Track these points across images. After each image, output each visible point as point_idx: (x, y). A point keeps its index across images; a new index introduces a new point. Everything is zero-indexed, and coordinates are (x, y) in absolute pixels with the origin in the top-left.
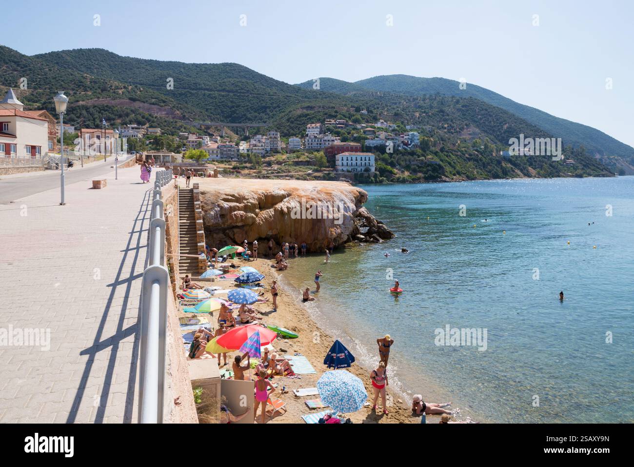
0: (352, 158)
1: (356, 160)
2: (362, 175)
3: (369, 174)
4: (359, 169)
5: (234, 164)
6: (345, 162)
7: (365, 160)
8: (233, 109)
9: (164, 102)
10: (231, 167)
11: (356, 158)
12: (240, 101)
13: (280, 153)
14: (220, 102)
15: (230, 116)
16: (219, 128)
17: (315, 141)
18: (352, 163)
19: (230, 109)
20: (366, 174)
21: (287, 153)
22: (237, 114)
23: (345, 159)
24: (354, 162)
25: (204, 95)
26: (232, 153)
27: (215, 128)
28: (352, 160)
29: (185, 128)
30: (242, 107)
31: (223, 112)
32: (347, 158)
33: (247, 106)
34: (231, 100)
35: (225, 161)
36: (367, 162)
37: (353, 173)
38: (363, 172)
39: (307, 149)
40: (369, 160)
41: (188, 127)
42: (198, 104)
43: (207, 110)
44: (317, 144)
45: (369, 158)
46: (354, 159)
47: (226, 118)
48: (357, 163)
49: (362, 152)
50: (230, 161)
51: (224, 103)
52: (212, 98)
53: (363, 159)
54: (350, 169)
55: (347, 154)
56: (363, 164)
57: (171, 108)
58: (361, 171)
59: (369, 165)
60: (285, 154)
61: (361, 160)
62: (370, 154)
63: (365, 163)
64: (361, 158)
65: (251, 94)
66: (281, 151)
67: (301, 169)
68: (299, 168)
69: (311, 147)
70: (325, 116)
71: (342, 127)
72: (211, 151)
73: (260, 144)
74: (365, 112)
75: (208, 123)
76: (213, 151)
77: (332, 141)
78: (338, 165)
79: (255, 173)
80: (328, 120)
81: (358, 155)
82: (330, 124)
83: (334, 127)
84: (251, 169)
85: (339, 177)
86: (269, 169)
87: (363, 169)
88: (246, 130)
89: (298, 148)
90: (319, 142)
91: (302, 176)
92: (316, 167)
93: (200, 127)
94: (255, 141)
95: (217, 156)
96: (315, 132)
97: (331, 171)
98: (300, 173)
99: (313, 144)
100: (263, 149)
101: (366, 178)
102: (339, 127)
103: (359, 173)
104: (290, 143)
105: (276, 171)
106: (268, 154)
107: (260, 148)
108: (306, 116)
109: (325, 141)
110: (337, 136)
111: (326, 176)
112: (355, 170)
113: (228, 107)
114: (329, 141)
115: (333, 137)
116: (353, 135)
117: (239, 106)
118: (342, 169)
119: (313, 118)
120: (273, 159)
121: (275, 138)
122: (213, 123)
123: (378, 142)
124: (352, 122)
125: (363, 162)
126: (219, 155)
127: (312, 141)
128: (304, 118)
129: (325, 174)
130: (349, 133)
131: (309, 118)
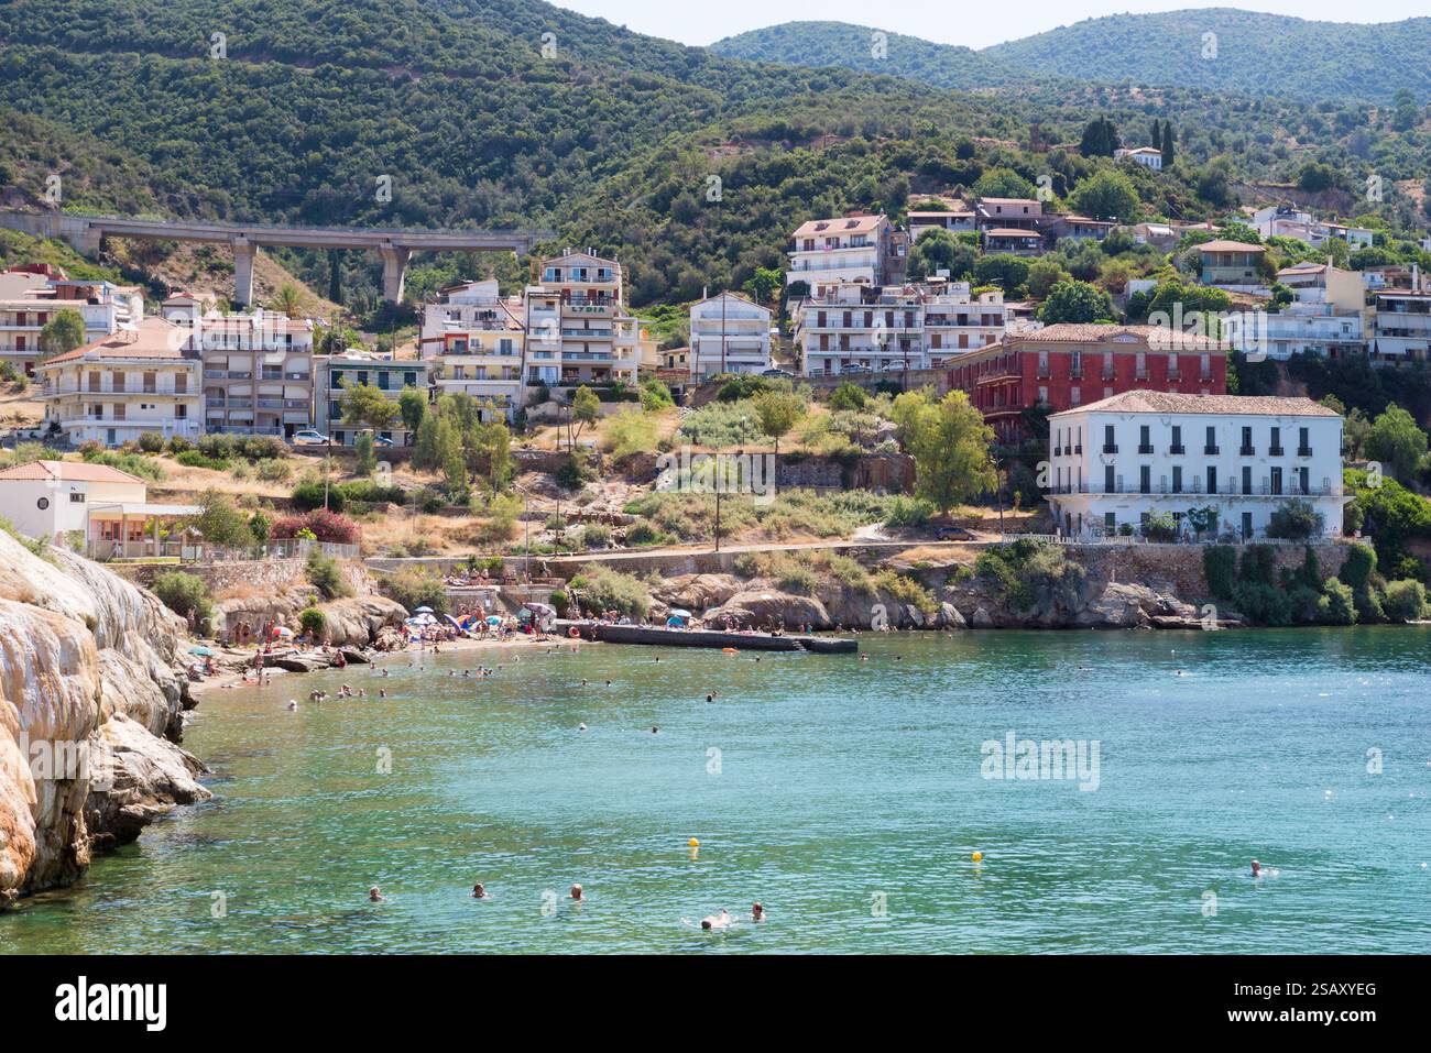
0: (1176, 431)
1: (1211, 449)
2: (1260, 561)
3: (1310, 551)
4: (1230, 517)
5: (303, 471)
6: (1128, 465)
7: (1276, 450)
8: (314, 156)
10: (283, 492)
11: (1211, 432)
12: (358, 109)
13: (634, 398)
14: (233, 117)
15: (296, 200)
16: (222, 255)
18: (1177, 471)
19: (296, 152)
20: (1289, 557)
21: (679, 401)
22: (336, 183)
23: (1128, 439)
24: (1194, 466)
25: (145, 75)
26: (295, 392)
27: (199, 254)
28: (1177, 449)
30: (370, 142)
31: (250, 171)
32: (1145, 430)
33: (397, 138)
34: (301, 101)
35: (241, 450)
37: (1198, 549)
38: (1259, 538)
39: (815, 378)
40: (1304, 451)
42: (106, 128)
43: (157, 157)
45: (1304, 433)
46: (1194, 440)
47: (271, 205)
48: (1212, 472)
49: (1241, 393)
50: (272, 453)
51: (255, 121)
52: (187, 92)
53: (1261, 441)
54: (1162, 513)
55: (1139, 401)
56: (1256, 482)
58: (1247, 529)
59: (1305, 489)
60: (670, 405)
61: (1247, 449)
62: (1305, 406)
63: (1277, 474)
64: (1247, 432)
65: (420, 68)
66: (641, 389)
67: (802, 514)
68: (788, 507)
69: (845, 361)
70: (904, 176)
71: (1020, 243)
72: (134, 380)
73: (491, 339)
74: (1150, 156)
75: (153, 220)
76: (149, 380)
77: (985, 320)
78: (1074, 482)
79: (460, 538)
80: (925, 200)
81: (1219, 414)
82: (942, 221)
83: (971, 241)
84: (431, 508)
85: (1100, 577)
86: (570, 507)
87: (1262, 514)
88: (390, 271)
89: (756, 371)
90: (899, 330)
91: (824, 566)
92: (908, 503)
93: (104, 245)
94: (457, 315)
95: (181, 412)
96: (850, 275)
97: (1025, 526)
98: (804, 544)
99: (853, 343)
100: (515, 374)
101: (1289, 586)
102: (1002, 243)
103: (1241, 547)
104: (694, 337)
105: (617, 522)
106: (549, 408)
107: (495, 363)
108: (776, 174)
109: (941, 319)
110: (1007, 298)
111: (1006, 571)
112: (1199, 528)
113: (285, 142)
114: (963, 319)
115: (985, 298)
116: (1117, 288)
117: (345, 139)
118: (1110, 517)
119: (822, 185)
120: (588, 438)
121: (598, 297)
122: (182, 226)
123: (1316, 327)
124: (1078, 210)
125: (1261, 467)
126: (196, 409)
127: (847, 322)
128: (767, 192)
129: (994, 549)
130: (1087, 274)
131: (798, 190)
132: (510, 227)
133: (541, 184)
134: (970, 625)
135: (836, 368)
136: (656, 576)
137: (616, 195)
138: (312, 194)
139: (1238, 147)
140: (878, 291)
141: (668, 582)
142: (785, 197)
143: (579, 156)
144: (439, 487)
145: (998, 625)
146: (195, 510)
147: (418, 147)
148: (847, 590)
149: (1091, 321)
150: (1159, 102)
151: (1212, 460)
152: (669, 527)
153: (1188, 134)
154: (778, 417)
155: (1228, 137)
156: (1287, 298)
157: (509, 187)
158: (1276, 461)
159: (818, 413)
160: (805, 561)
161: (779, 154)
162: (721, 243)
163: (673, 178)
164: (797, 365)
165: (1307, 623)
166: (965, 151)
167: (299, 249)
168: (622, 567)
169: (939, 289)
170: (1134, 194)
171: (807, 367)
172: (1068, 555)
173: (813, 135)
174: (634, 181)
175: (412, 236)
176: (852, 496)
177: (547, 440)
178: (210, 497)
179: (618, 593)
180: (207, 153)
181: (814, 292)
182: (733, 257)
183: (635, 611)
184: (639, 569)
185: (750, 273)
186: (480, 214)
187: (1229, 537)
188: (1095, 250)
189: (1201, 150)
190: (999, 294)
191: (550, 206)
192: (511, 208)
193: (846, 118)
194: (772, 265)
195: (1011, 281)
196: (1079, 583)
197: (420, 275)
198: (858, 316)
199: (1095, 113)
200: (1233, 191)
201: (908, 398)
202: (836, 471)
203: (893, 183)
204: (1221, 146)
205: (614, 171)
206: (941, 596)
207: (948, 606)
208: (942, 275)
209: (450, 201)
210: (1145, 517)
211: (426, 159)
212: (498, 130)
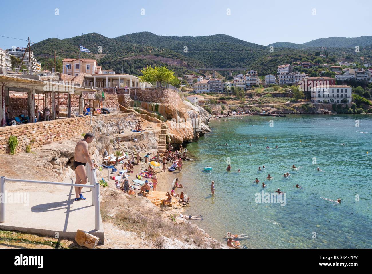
2: (340, 106)
3: (346, 105)
4: (336, 100)
5: (221, 96)
6: (321, 94)
7: (342, 92)
8: (222, 61)
9: (176, 56)
10: (219, 98)
11: (333, 90)
12: (226, 55)
13: (259, 87)
14: (213, 57)
15: (220, 66)
16: (212, 72)
17: (287, 77)
18: (328, 95)
20: (344, 105)
21: (264, 87)
22: (224, 64)
24: (331, 94)
25: (203, 53)
26: (220, 87)
27: (209, 72)
29: (189, 72)
31: (215, 63)
33: (231, 58)
34: (220, 55)
35: (214, 93)
36: (344, 93)
37: (331, 104)
38: (339, 103)
39: (281, 84)
40: (346, 92)
41: (191, 71)
42: (199, 59)
43: (205, 62)
44: (290, 80)
45: (346, 90)
47: (217, 66)
48: (333, 95)
49: (337, 85)
50: (217, 94)
51: (215, 57)
52: (208, 55)
53: (340, 91)
54: (326, 100)
56: (339, 96)
57: (180, 60)
58: (338, 102)
59: (346, 97)
60: (263, 88)
61: (338, 92)
62: (346, 86)
63: (342, 95)
64: (338, 90)
65: (233, 50)
66: (260, 86)
67: (279, 100)
68: (277, 99)
69: (284, 82)
70: (292, 60)
71: (307, 67)
72: (203, 86)
73: (242, 80)
74: (324, 56)
75: (204, 69)
76: (204, 86)
77: (303, 77)
78: (314, 96)
79: (238, 103)
80: (295, 62)
81: (334, 87)
82: (297, 65)
83: (301, 67)
84: (235, 100)
85: (318, 108)
86: (251, 100)
87: (340, 100)
88: (230, 73)
89: (273, 83)
90: (291, 78)
91: (282, 106)
92: (293, 99)
93: (199, 71)
94: (238, 78)
95: (208, 89)
96: (285, 72)
97: (308, 102)
98: (279, 104)
99: (286, 80)
100: (245, 84)
101: (344, 109)
102: (305, 67)
103: (337, 104)
104: (266, 80)
105: (257, 101)
106: (249, 88)
107: (242, 83)
108: (276, 60)
109: (297, 77)
110: (305, 74)
111: (305, 107)
112: (331, 102)
113: (218, 59)
114: (300, 77)
115: (302, 74)
116: (320, 72)
117: (225, 59)
118: (319, 100)
119: (281, 61)
120: (254, 92)
121: (254, 75)
122: (207, 69)
123: (348, 76)
124: (315, 63)
125: (340, 94)
126: (209, 89)
127: (285, 77)
128: (275, 62)
129: (304, 104)
130: (316, 71)
131: (278, 62)
132: (244, 68)
133: (247, 63)
134: (301, 114)
135: (283, 83)
136: (261, 107)
137: (256, 63)
138: (221, 65)
139: (337, 54)
140: (289, 74)
141: (263, 108)
142: (277, 63)
143: (252, 59)
144: (236, 97)
145: (304, 114)
146: (209, 100)
147: (233, 59)
148: (285, 109)
149: (316, 76)
150: (326, 49)
151: (333, 93)
152: (263, 102)
153: (330, 53)
154: (276, 89)
155: (335, 53)
156: (344, 73)
157: (244, 63)
158: (342, 93)
159: (281, 88)
160: (280, 106)
161: (276, 58)
162: (269, 69)
163: (263, 61)
164: (279, 83)
165: (346, 114)
166: (300, 56)
167: (220, 71)
168: (257, 106)
169: (296, 73)
170: (322, 61)
171: (280, 83)
172: (313, 105)
173: (280, 55)
174: (258, 62)
175: (233, 69)
176: (285, 98)
177: (248, 92)
178: (211, 99)
179: (257, 109)
180: (210, 61)
181: (281, 74)
182: (270, 70)
183: (259, 111)
184: (259, 107)
185: (273, 72)
186: (240, 66)
187: (335, 103)
188: (317, 68)
189: (332, 55)
190: (304, 73)
191: (248, 65)
192: (244, 66)
193: (285, 53)
194: (275, 71)
195: (306, 72)
196: (315, 108)
197: (233, 73)
198: (286, 77)
199: (317, 51)
200: (336, 60)
201: (292, 86)
202: (284, 95)
203: (291, 60)
204: (334, 54)
205: (256, 61)
206: (297, 110)
207: (298, 111)
208: (297, 71)
209: (237, 65)
210: (324, 100)
211: (234, 60)
212: (242, 57)
